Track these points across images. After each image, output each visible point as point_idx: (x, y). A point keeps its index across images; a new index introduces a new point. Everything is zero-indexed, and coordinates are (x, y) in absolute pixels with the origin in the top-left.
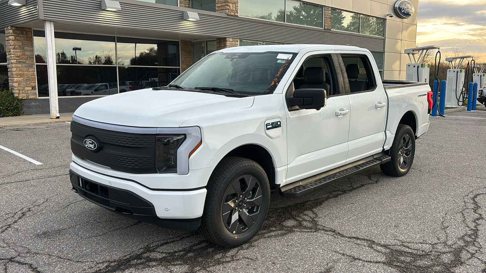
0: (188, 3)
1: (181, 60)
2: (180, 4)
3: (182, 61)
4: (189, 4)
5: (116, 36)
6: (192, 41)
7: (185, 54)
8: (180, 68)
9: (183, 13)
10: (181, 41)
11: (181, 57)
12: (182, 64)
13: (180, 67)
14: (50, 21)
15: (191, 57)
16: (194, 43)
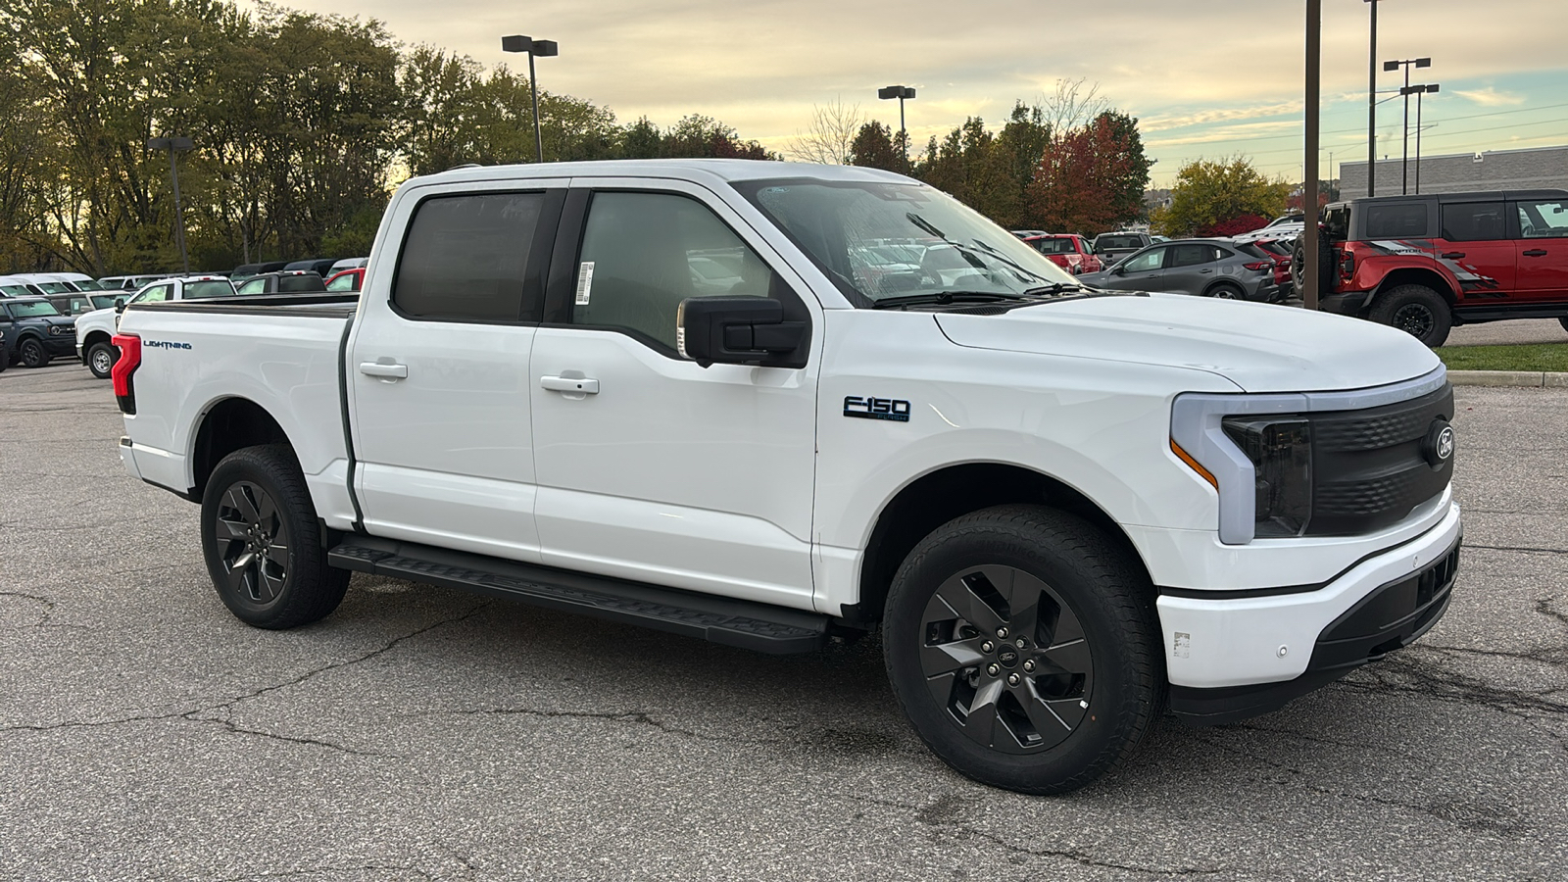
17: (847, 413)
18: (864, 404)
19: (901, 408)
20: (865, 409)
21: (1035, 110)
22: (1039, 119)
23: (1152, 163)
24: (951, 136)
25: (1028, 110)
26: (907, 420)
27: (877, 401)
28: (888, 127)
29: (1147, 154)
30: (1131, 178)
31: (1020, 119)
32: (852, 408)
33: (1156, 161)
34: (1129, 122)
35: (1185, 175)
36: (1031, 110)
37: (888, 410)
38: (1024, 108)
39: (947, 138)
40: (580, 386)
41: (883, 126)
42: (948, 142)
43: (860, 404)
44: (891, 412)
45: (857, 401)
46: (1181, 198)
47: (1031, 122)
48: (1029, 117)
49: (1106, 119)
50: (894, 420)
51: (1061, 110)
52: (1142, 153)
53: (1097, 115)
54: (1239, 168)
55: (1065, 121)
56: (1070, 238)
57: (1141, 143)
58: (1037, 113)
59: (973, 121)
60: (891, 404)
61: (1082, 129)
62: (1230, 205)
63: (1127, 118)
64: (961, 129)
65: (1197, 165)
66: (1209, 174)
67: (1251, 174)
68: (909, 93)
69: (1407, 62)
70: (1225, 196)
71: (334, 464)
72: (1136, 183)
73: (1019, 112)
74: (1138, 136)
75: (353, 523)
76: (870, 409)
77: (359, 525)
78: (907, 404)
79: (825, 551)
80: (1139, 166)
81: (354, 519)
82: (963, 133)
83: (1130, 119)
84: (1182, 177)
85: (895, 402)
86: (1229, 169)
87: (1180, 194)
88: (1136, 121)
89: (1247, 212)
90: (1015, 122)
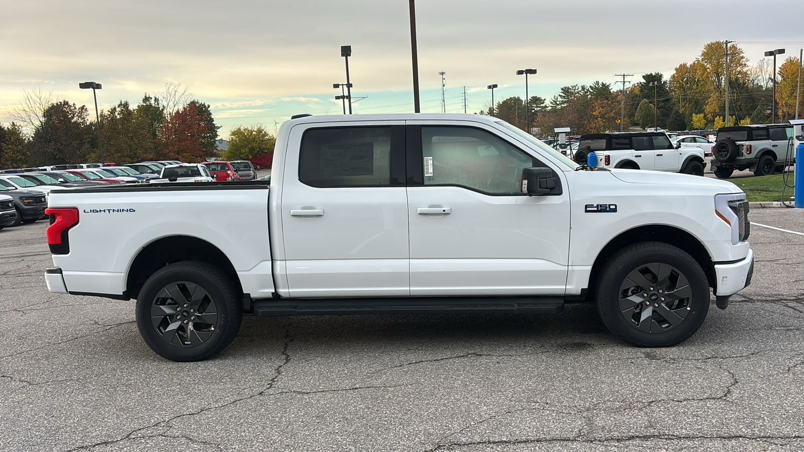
17: (587, 211)
18: (595, 207)
19: (613, 207)
20: (596, 209)
21: (155, 98)
22: (158, 103)
23: (219, 128)
24: (110, 111)
25: (151, 98)
26: (616, 211)
27: (601, 205)
28: (74, 104)
29: (216, 123)
30: (208, 135)
31: (148, 103)
32: (588, 209)
33: (221, 127)
34: (205, 106)
35: (233, 134)
36: (153, 99)
37: (607, 208)
38: (149, 97)
39: (109, 111)
40: (444, 211)
41: (71, 103)
42: (109, 113)
43: (593, 207)
44: (608, 209)
45: (592, 206)
46: (233, 145)
47: (153, 105)
48: (152, 101)
49: (193, 104)
50: (610, 212)
51: (168, 99)
52: (213, 122)
53: (189, 103)
54: (260, 131)
55: (171, 104)
56: (225, 163)
57: (212, 117)
58: (156, 100)
59: (123, 103)
60: (608, 206)
61: (181, 109)
62: (258, 149)
63: (204, 105)
64: (117, 107)
65: (240, 129)
66: (246, 134)
67: (266, 134)
68: (98, 86)
69: (343, 85)
70: (255, 145)
71: (262, 263)
72: (211, 138)
73: (146, 99)
74: (210, 114)
75: (272, 293)
76: (598, 208)
77: (276, 295)
78: (616, 206)
79: (575, 268)
80: (212, 129)
81: (273, 291)
82: (118, 109)
83: (206, 105)
84: (232, 135)
85: (610, 205)
86: (255, 132)
87: (232, 143)
88: (209, 106)
89: (267, 153)
90: (145, 104)
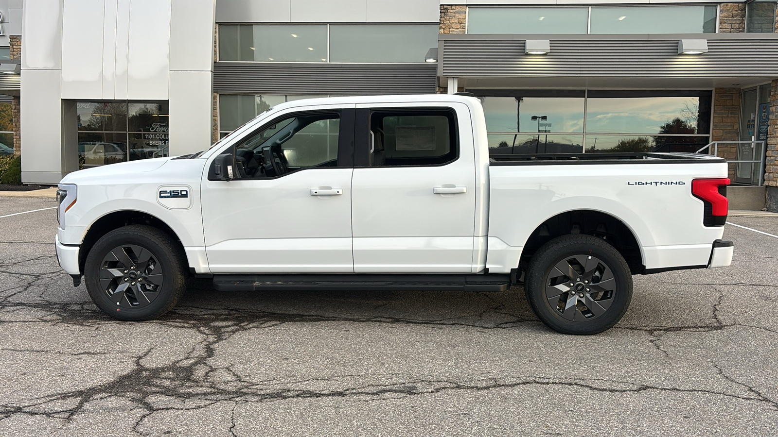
0: (739, 22)
1: (713, 123)
2: (719, 26)
3: (715, 124)
4: (742, 23)
5: (586, 89)
6: (742, 88)
7: (723, 111)
8: (709, 137)
9: (678, 43)
10: (716, 88)
11: (714, 117)
12: (713, 129)
13: (711, 135)
14: (454, 78)
15: (737, 116)
16: (745, 92)
